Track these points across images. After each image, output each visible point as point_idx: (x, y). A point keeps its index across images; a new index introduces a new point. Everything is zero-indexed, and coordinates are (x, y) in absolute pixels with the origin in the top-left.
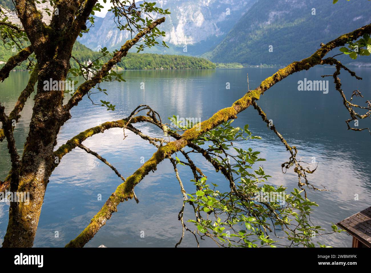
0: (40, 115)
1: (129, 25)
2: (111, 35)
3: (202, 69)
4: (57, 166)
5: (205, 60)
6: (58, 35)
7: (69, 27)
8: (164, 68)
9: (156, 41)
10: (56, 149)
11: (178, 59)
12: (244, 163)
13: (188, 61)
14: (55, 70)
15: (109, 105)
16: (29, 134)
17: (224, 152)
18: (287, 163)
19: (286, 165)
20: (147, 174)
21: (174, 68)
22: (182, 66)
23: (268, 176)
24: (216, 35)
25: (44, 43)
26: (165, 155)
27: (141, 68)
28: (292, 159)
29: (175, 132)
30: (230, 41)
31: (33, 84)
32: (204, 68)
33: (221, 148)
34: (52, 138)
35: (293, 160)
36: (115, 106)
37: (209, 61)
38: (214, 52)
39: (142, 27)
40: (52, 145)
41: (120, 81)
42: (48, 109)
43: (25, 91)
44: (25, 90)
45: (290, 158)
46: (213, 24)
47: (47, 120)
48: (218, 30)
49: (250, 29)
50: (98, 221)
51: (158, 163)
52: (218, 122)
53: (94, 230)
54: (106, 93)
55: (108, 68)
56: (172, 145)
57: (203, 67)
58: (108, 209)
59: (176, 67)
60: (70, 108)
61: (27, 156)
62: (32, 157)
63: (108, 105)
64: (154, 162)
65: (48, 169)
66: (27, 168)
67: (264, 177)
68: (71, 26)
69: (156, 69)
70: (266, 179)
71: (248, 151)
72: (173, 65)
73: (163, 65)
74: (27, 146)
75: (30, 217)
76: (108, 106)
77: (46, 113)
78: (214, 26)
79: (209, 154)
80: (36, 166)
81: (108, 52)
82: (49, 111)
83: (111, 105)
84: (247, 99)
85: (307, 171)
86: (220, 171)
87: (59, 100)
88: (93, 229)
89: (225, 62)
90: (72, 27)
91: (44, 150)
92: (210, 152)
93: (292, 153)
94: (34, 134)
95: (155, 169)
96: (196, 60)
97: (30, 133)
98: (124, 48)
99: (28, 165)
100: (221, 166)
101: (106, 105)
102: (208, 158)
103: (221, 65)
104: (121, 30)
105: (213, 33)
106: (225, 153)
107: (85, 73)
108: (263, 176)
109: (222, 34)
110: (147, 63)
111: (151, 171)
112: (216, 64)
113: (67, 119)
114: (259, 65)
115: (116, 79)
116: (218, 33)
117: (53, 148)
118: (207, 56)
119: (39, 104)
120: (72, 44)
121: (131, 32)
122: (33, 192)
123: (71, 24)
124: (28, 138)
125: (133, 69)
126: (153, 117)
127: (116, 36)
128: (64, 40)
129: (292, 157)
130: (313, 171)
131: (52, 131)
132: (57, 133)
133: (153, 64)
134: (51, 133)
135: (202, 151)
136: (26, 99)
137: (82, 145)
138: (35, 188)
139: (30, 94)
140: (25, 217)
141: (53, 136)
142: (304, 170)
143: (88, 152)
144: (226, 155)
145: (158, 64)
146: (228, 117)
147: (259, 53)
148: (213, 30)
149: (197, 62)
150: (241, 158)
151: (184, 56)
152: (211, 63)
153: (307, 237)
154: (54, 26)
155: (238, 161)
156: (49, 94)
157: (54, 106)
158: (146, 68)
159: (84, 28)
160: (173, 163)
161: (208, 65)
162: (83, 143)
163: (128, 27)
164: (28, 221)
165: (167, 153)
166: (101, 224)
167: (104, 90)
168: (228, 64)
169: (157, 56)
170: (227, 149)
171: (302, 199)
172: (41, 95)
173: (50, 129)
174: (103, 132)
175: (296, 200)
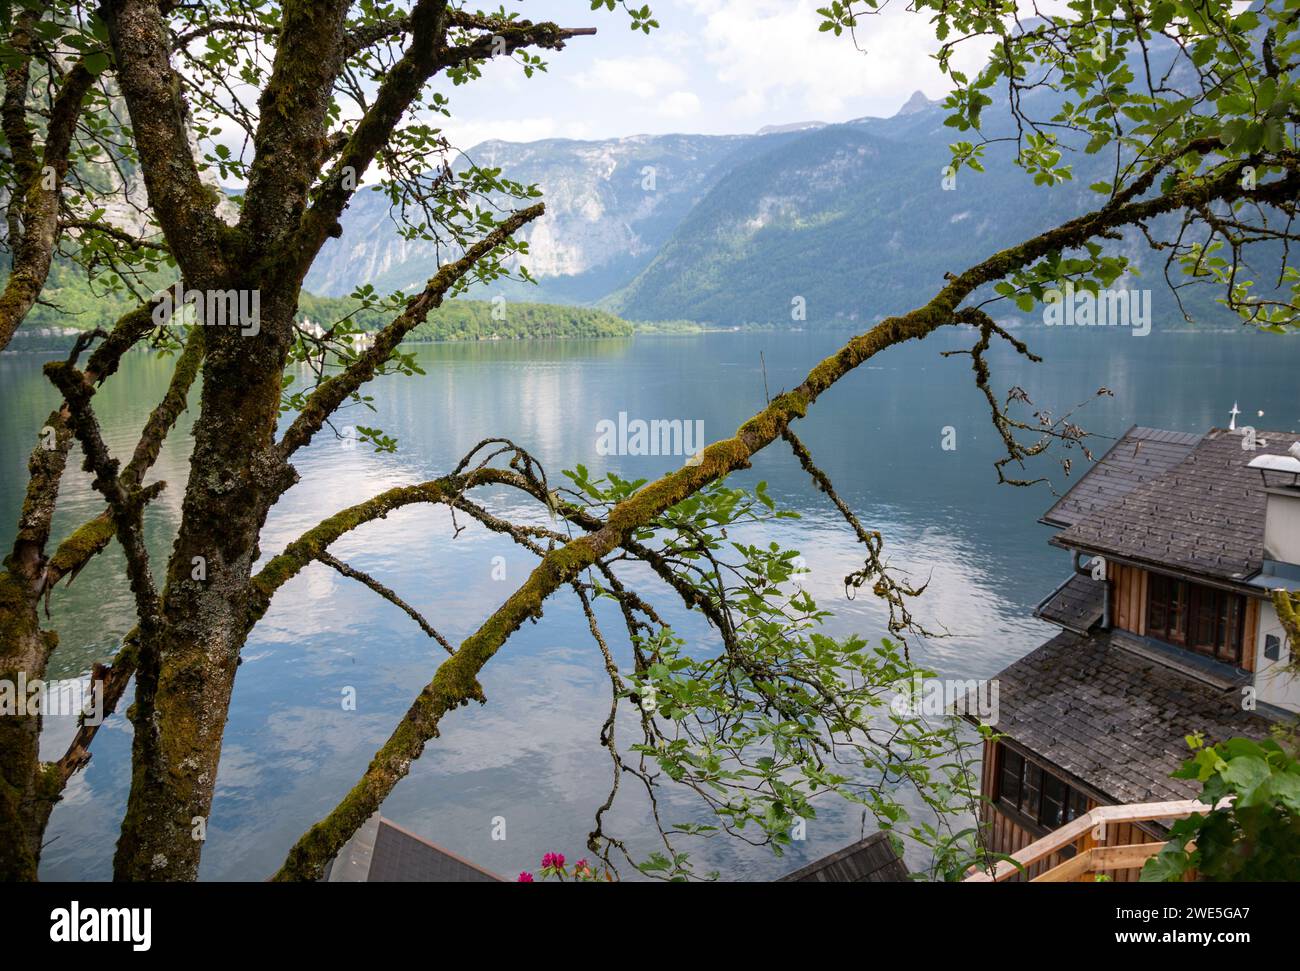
0: (212, 479)
1: (431, 227)
2: (363, 254)
3: (598, 336)
4: (260, 618)
5: (605, 315)
6: (260, 253)
7: (292, 230)
8: (499, 335)
9: (501, 267)
10: (257, 568)
11: (536, 312)
12: (763, 582)
13: (562, 317)
14: (254, 350)
15: (380, 437)
16: (181, 532)
17: (709, 556)
18: (858, 574)
19: (855, 578)
20: (518, 628)
21: (527, 335)
22: (548, 330)
23: (825, 613)
24: (633, 253)
25: (221, 274)
26: (562, 575)
27: (441, 338)
28: (870, 563)
29: (583, 509)
30: (668, 266)
31: (183, 390)
32: (604, 335)
33: (702, 547)
34: (246, 541)
35: (873, 565)
36: (395, 440)
37: (615, 318)
38: (627, 294)
39: (464, 231)
40: (246, 559)
41: (409, 373)
42: (233, 458)
43: (162, 410)
44: (163, 405)
45: (867, 561)
46: (624, 226)
47: (232, 491)
48: (635, 239)
49: (714, 238)
50: (389, 766)
51: (543, 596)
52: (701, 479)
53: (378, 791)
54: (372, 408)
55: (393, 340)
56: (581, 546)
57: (600, 331)
58: (415, 732)
59: (532, 334)
60: (290, 453)
61: (177, 595)
62: (191, 596)
63: (377, 437)
64: (535, 595)
65: (238, 627)
66: (179, 628)
67: (815, 617)
68: (297, 228)
69: (481, 339)
70: (820, 620)
71: (769, 550)
72: (524, 329)
73: (497, 328)
74: (176, 565)
75: (192, 763)
76: (375, 440)
77: (230, 470)
78: (626, 231)
79: (668, 564)
80: (203, 621)
81: (374, 298)
82: (239, 465)
83: (386, 437)
84: (775, 415)
85: (906, 592)
86: (697, 605)
87: (266, 432)
88: (375, 788)
89: (658, 318)
90: (302, 229)
91: (225, 574)
92: (669, 557)
93: (870, 548)
94: (195, 531)
95: (539, 615)
96: (583, 315)
97: (183, 528)
98: (435, 285)
99: (183, 618)
100: (700, 593)
101: (371, 439)
102: (665, 572)
103: (647, 327)
104: (407, 239)
105: (624, 247)
106: (712, 561)
107: (313, 354)
108: (813, 614)
109: (646, 249)
110: (458, 325)
111: (528, 619)
112: (632, 324)
113: (287, 486)
114: (740, 325)
115: (398, 368)
116: (636, 247)
117: (249, 569)
118: (609, 305)
119: (207, 445)
120: (302, 277)
121: (436, 242)
122: (199, 695)
123: (297, 221)
124: (177, 541)
125: (421, 340)
126: (527, 473)
127: (375, 256)
128: (277, 265)
129: (872, 558)
130: (920, 591)
131: (247, 520)
132: (261, 524)
133: (473, 327)
134: (245, 526)
135: (651, 557)
136: (166, 430)
137: (328, 556)
138: (202, 682)
139: (175, 417)
140: (181, 766)
141: (249, 535)
142: (899, 589)
143: (345, 575)
144: (715, 564)
145: (486, 326)
146: (727, 465)
147: (739, 295)
148: (623, 239)
149: (586, 320)
150: (756, 570)
151: (552, 304)
152: (621, 320)
153: (964, 771)
154: (251, 227)
155: (747, 579)
156: (237, 416)
157: (251, 448)
158: (453, 336)
159: (336, 231)
160: (582, 595)
161: (613, 327)
162: (331, 549)
163: (428, 231)
164: (189, 775)
165: (569, 567)
166: (397, 773)
167: (365, 399)
168: (663, 325)
169: (482, 306)
170: (716, 547)
171: (900, 663)
172: (213, 421)
173: (240, 514)
174: (384, 517)
175: (886, 667)
